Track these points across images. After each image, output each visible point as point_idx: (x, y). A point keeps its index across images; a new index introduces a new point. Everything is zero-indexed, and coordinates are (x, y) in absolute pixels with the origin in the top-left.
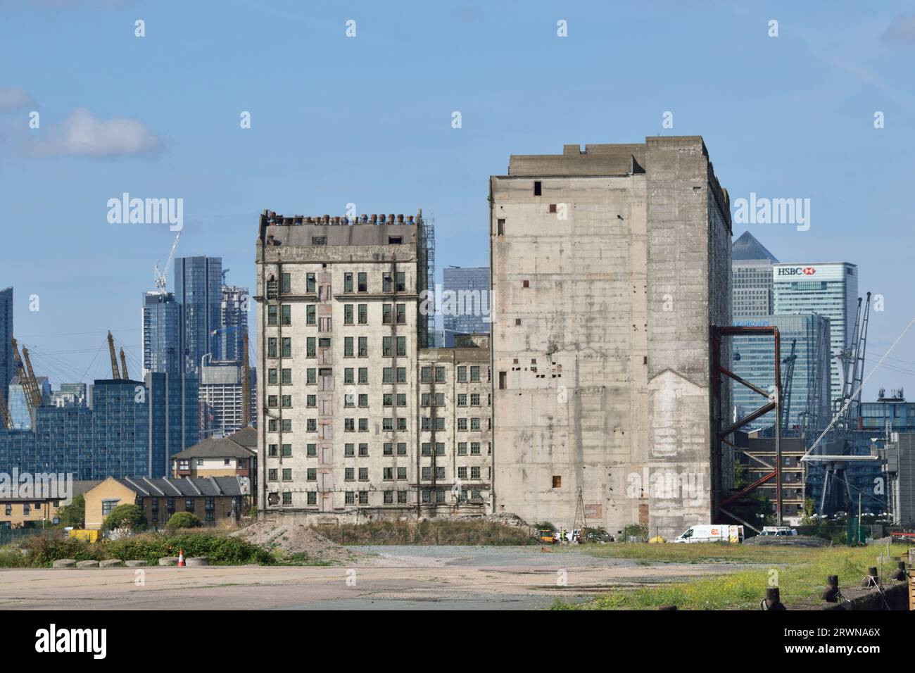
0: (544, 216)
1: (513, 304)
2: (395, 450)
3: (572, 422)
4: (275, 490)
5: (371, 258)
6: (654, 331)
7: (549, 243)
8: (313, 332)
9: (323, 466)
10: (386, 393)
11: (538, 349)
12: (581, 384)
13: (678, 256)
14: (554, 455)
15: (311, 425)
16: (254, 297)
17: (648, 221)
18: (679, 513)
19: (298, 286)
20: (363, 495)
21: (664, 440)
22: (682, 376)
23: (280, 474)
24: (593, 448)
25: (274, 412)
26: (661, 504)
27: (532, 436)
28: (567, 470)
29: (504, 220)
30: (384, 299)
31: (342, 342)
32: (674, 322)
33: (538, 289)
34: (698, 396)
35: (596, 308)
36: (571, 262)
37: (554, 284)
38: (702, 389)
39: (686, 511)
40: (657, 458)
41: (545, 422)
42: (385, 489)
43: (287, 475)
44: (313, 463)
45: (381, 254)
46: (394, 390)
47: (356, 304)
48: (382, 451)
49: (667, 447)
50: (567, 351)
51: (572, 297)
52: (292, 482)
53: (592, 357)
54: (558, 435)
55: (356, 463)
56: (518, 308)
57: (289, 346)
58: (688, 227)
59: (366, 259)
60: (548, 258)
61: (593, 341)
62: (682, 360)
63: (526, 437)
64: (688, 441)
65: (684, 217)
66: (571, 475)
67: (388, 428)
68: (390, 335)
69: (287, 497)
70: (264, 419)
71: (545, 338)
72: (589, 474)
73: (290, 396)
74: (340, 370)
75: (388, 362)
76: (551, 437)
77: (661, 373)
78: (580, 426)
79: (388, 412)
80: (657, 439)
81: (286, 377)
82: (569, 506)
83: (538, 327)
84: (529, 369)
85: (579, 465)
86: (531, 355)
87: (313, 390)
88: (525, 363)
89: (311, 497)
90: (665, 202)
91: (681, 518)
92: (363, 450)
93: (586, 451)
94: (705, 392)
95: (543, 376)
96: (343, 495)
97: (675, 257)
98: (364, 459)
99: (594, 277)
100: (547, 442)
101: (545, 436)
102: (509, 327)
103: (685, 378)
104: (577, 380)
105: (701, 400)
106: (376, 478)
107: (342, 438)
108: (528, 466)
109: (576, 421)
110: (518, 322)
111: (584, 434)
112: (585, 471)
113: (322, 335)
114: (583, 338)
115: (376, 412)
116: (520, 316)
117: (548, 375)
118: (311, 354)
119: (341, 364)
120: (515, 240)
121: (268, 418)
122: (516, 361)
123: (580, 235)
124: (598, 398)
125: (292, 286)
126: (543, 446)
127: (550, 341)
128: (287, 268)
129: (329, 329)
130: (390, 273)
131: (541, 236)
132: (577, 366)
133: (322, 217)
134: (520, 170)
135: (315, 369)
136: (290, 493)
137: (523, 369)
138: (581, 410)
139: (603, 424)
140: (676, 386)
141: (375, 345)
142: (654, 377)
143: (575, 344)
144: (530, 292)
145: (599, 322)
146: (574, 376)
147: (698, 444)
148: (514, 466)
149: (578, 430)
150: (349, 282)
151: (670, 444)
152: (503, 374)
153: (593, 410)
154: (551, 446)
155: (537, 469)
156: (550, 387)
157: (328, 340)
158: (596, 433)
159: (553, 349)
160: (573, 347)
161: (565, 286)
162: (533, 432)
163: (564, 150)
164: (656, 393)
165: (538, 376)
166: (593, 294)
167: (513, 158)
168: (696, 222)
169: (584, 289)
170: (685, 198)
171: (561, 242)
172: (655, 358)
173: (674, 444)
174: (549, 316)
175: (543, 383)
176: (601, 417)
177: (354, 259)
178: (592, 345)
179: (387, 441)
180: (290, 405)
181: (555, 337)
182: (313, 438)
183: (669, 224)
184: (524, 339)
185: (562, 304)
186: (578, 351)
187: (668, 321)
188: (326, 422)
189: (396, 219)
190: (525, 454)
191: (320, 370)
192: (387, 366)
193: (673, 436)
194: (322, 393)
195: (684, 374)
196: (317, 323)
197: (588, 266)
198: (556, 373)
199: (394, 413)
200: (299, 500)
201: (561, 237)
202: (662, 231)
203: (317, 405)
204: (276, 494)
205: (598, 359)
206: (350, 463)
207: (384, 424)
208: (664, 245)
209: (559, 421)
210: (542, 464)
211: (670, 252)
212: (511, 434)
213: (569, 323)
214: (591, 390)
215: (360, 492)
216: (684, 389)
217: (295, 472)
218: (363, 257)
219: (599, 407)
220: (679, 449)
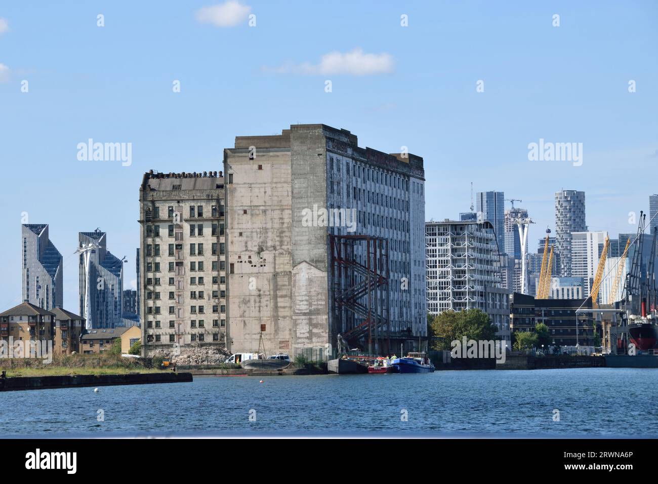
0: (255, 172)
1: (238, 224)
2: (219, 309)
3: (272, 293)
4: (151, 334)
5: (205, 197)
6: (296, 239)
7: (258, 187)
8: (172, 241)
9: (179, 319)
10: (214, 276)
11: (252, 250)
12: (277, 270)
13: (309, 194)
14: (261, 312)
15: (171, 295)
16: (139, 221)
17: (292, 174)
18: (310, 346)
19: (163, 214)
20: (201, 337)
21: (301, 303)
22: (312, 265)
23: (154, 324)
24: (284, 307)
25: (151, 288)
26: (300, 341)
27: (249, 301)
28: (269, 321)
29: (232, 174)
30: (212, 220)
31: (189, 247)
32: (307, 234)
33: (252, 215)
34: (321, 277)
35: (285, 225)
36: (271, 199)
37: (261, 212)
38: (324, 273)
39: (315, 344)
40: (298, 313)
41: (257, 293)
42: (214, 332)
43: (158, 324)
44: (173, 317)
45: (210, 194)
46: (219, 275)
47: (196, 224)
48: (212, 310)
49: (304, 307)
50: (269, 250)
51: (271, 219)
52: (161, 329)
53: (283, 254)
54: (264, 300)
55: (197, 317)
56: (240, 226)
57: (159, 249)
58: (315, 177)
59: (202, 198)
60: (257, 196)
61: (283, 245)
62: (312, 256)
63: (246, 302)
64: (315, 303)
65: (313, 171)
66: (271, 324)
67: (215, 296)
68: (216, 242)
69: (158, 337)
70: (145, 292)
71: (256, 244)
72: (282, 323)
73: (159, 278)
74: (188, 263)
75: (215, 258)
76: (260, 302)
77: (299, 263)
78: (277, 294)
79: (215, 287)
80: (298, 302)
81: (157, 267)
82: (270, 342)
83: (252, 237)
84: (247, 262)
85: (276, 318)
86: (248, 253)
87: (172, 275)
88: (245, 258)
89: (172, 338)
90: (302, 163)
91: (311, 349)
92: (201, 309)
93: (280, 310)
94: (325, 274)
95: (255, 266)
96: (190, 337)
97: (308, 195)
98: (202, 315)
99: (284, 207)
100: (257, 305)
101: (257, 301)
102: (235, 237)
103: (314, 266)
104: (275, 268)
105: (323, 279)
106: (208, 325)
107: (189, 302)
108: (247, 319)
109: (274, 292)
110: (241, 234)
111: (279, 300)
112: (279, 322)
113: (177, 243)
114: (278, 243)
115: (208, 287)
116: (241, 231)
117: (258, 265)
118: (171, 254)
119: (188, 260)
120: (239, 186)
121: (147, 291)
122: (240, 257)
123: (276, 183)
124: (286, 279)
125: (160, 214)
126: (255, 307)
127: (259, 245)
128: (157, 205)
129: (182, 239)
130: (216, 206)
131: (253, 184)
132: (275, 260)
133: (181, 173)
134: (241, 145)
135: (173, 263)
136: (160, 335)
137: (243, 262)
138: (277, 286)
139: (289, 293)
140: (309, 271)
141: (208, 248)
142: (296, 266)
143: (273, 247)
144: (248, 217)
145: (287, 234)
146: (273, 266)
147: (321, 305)
148: (239, 319)
149: (275, 297)
150: (192, 211)
151: (305, 305)
152: (232, 265)
153: (284, 285)
154: (260, 307)
155: (252, 320)
156: (259, 272)
157: (181, 245)
158: (285, 299)
159: (261, 250)
160: (272, 248)
161: (267, 213)
162: (249, 299)
163: (283, 133)
164: (297, 275)
165: (252, 266)
166: (284, 217)
167: (237, 138)
168: (319, 175)
169: (279, 214)
170: (313, 161)
171: (265, 187)
172: (297, 254)
173: (307, 305)
174: (259, 230)
175: (255, 270)
176: (288, 289)
177: (195, 198)
178: (283, 247)
179: (215, 304)
180: (159, 284)
181: (262, 242)
182: (173, 303)
183: (304, 176)
184: (244, 244)
185: (266, 223)
186: (275, 251)
187: (304, 233)
188: (180, 293)
189: (218, 175)
190: (245, 312)
191: (176, 263)
192: (214, 260)
193: (307, 301)
194: (177, 276)
195: (313, 264)
196: (174, 236)
197: (281, 201)
198: (263, 264)
199: (219, 288)
200: (165, 340)
201: (265, 184)
202: (300, 180)
203: (175, 283)
204: (152, 336)
205: (287, 255)
206: (194, 317)
207: (213, 294)
208: (301, 188)
209: (264, 292)
210: (254, 317)
211: (305, 193)
212: (237, 300)
213: (270, 234)
214: (283, 274)
215: (200, 335)
216: (313, 273)
217: (162, 323)
218: (200, 196)
219: (287, 283)
220: (310, 308)
